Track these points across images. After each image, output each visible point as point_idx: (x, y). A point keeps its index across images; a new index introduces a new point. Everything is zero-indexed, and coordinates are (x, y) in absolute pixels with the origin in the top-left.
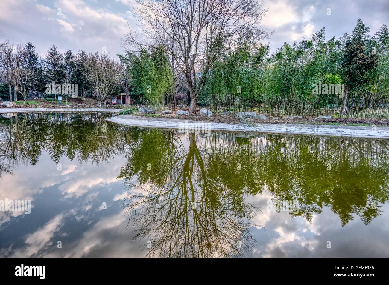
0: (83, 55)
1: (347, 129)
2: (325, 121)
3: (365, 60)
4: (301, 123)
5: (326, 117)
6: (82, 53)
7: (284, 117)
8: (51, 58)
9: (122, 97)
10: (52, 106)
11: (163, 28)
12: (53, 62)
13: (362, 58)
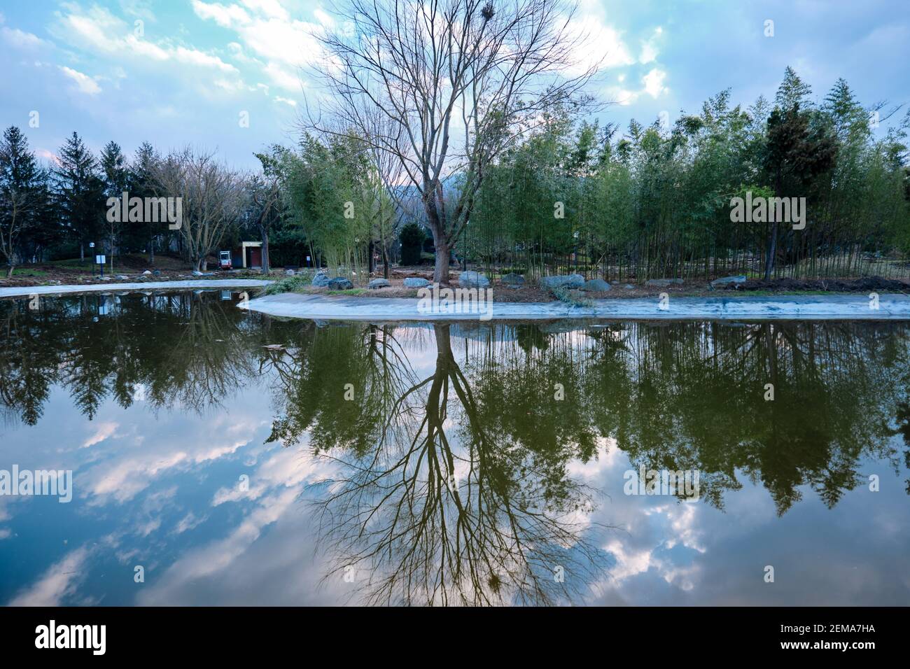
0: (146, 152)
1: (788, 304)
2: (735, 289)
3: (811, 155)
4: (686, 295)
5: (736, 280)
6: (144, 148)
7: (647, 283)
8: (68, 162)
9: (244, 251)
10: (84, 279)
11: (367, 92)
12: (74, 171)
13: (805, 149)
